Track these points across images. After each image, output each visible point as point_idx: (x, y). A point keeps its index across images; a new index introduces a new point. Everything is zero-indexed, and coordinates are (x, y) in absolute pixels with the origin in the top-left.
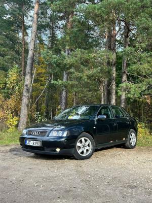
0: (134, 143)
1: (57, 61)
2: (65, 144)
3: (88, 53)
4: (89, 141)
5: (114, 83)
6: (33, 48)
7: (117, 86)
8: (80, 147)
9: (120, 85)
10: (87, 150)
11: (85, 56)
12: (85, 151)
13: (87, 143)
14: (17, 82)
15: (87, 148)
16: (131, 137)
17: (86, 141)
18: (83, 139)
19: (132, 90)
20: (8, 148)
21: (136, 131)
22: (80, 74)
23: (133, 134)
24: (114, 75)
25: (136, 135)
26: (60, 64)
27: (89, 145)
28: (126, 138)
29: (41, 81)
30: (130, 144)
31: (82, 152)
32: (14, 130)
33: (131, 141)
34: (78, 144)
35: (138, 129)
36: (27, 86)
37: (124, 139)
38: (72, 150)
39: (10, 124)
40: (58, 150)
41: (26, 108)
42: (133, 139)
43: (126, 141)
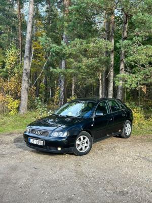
0: (129, 133)
1: (56, 50)
2: (66, 144)
3: (87, 43)
4: (87, 139)
5: (112, 70)
6: (30, 31)
7: (115, 77)
8: (79, 145)
9: (117, 75)
10: (86, 147)
11: (84, 46)
12: (83, 148)
13: (85, 141)
14: (16, 63)
15: (86, 145)
16: (126, 128)
17: (84, 138)
18: (82, 137)
19: (129, 81)
20: (12, 138)
21: (131, 121)
22: (79, 64)
23: (129, 125)
24: (112, 63)
25: (131, 125)
26: (59, 53)
27: (87, 142)
28: (122, 129)
29: (39, 57)
30: (125, 134)
31: (81, 149)
32: (16, 112)
33: (126, 132)
34: (78, 142)
35: (133, 119)
36: (26, 70)
37: (120, 131)
38: (72, 148)
39: (11, 107)
40: (59, 149)
41: (26, 92)
42: (128, 129)
43: (121, 132)
